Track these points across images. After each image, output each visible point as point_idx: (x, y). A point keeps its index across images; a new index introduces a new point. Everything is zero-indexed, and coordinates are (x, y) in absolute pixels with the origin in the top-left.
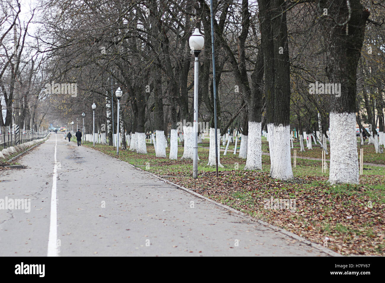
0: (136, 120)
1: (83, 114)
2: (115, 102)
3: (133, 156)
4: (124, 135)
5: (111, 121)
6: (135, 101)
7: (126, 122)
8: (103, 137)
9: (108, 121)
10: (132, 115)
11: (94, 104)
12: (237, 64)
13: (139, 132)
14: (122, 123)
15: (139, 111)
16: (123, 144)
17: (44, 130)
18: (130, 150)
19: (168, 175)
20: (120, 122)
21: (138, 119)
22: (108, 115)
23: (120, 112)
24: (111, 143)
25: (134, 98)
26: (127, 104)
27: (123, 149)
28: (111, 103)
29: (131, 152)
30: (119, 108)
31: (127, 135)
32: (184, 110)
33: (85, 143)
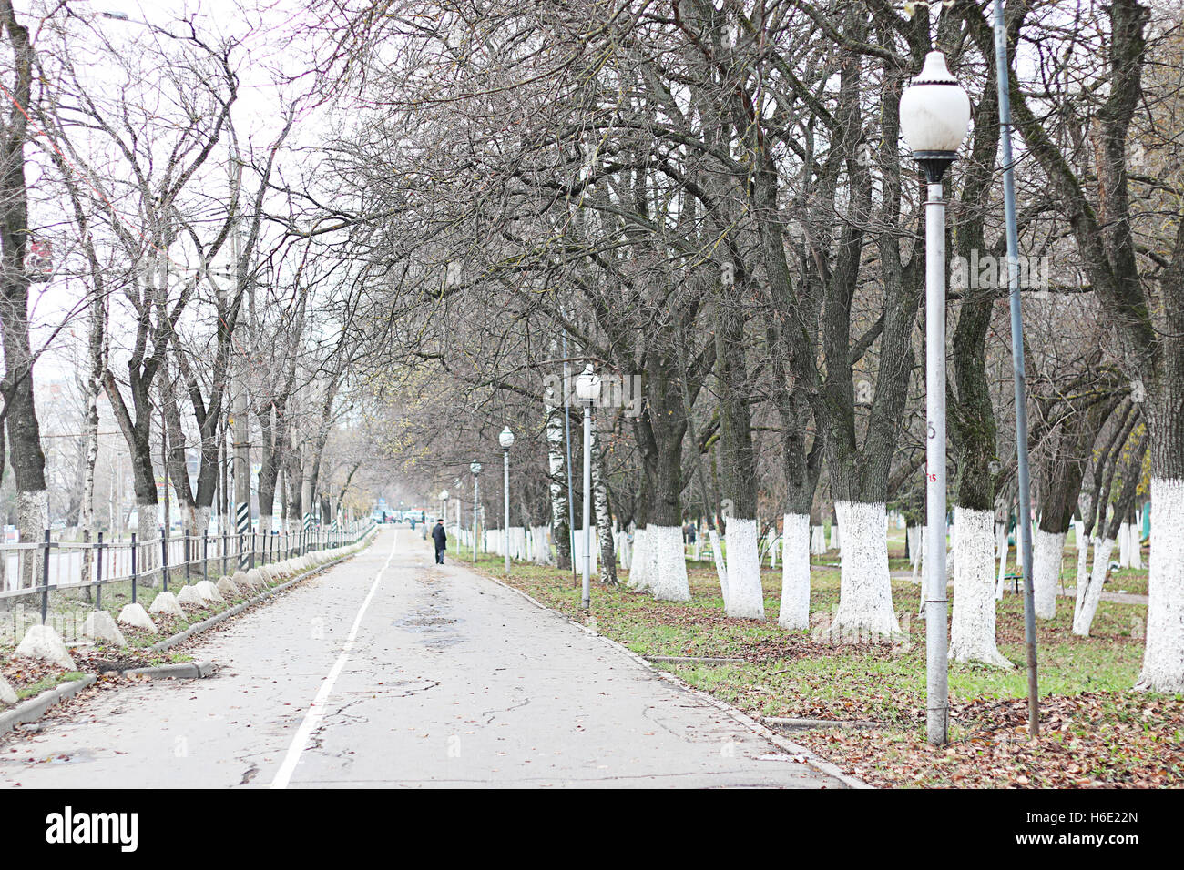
0: (650, 482)
1: (476, 468)
2: (578, 420)
3: (642, 613)
4: (610, 535)
5: (565, 487)
6: (646, 416)
7: (615, 489)
8: (539, 540)
9: (555, 488)
10: (634, 467)
11: (507, 429)
12: (1094, 227)
13: (661, 524)
14: (600, 492)
15: (660, 448)
16: (605, 565)
17: (358, 517)
18: (628, 585)
19: (801, 715)
20: (592, 491)
21: (656, 478)
22: (554, 465)
23: (593, 455)
24: (566, 560)
25: (644, 405)
26: (617, 429)
27: (606, 581)
28: (564, 428)
29: (632, 594)
30: (588, 441)
31: (619, 530)
32: (837, 440)
33: (484, 560)
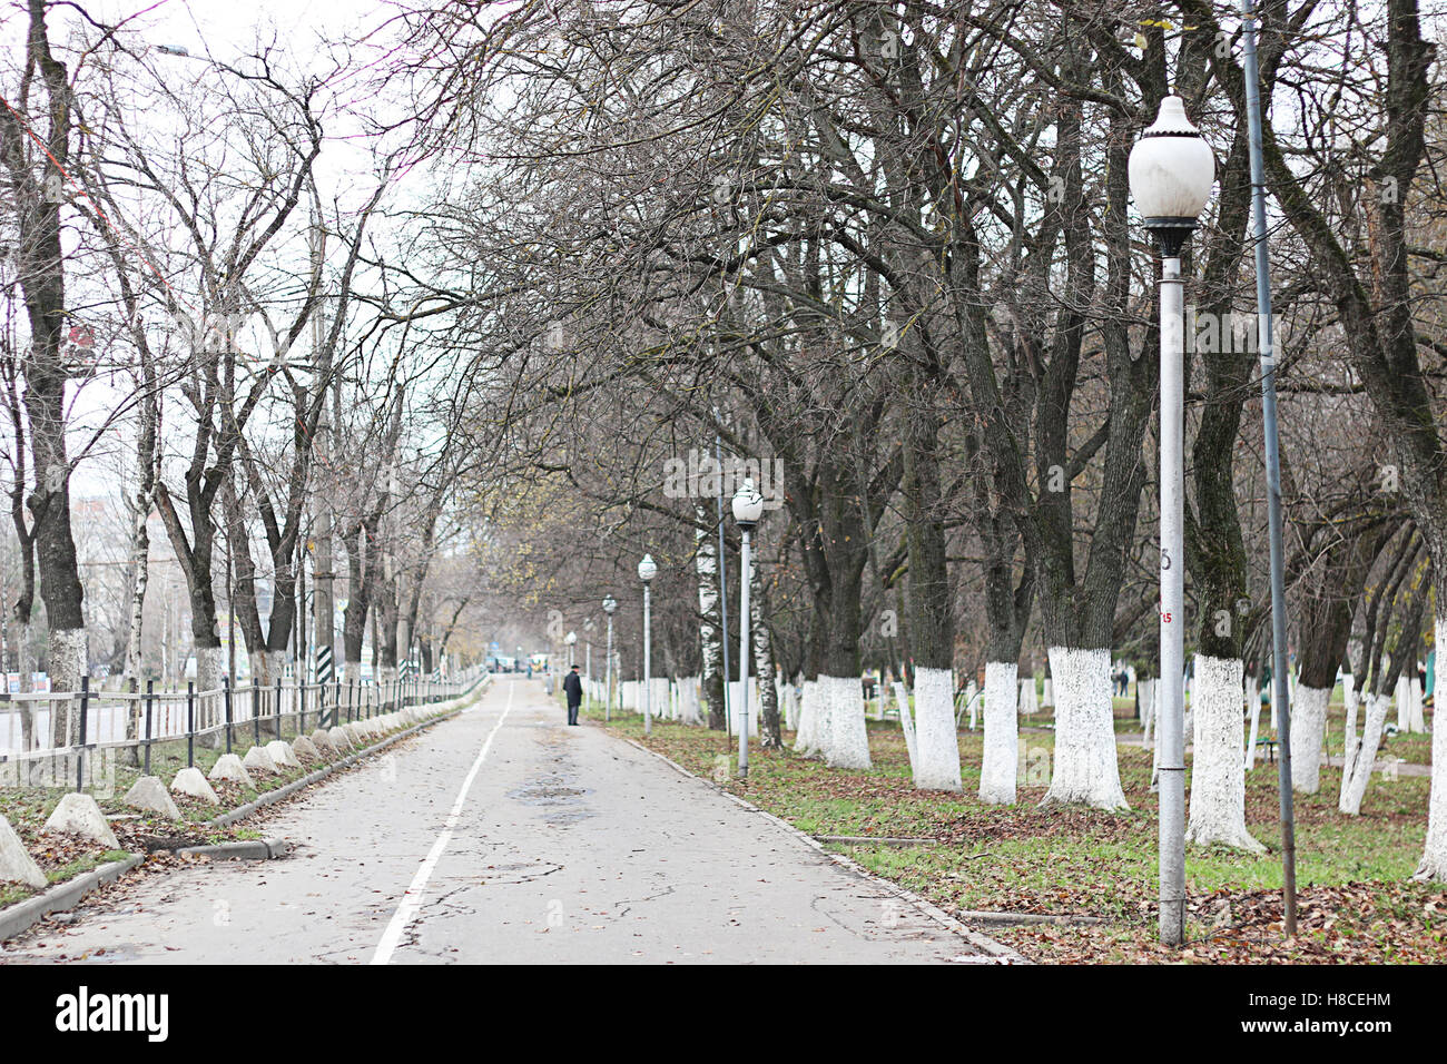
0: (823, 623)
1: (610, 605)
2: (734, 546)
3: (812, 784)
4: (773, 688)
5: (718, 629)
6: (818, 542)
7: (780, 632)
8: (687, 694)
9: (707, 630)
10: (803, 605)
11: (648, 557)
12: (1366, 312)
13: (836, 675)
14: (761, 635)
15: (834, 582)
16: (768, 725)
17: (466, 665)
18: (795, 749)
19: (1005, 908)
20: (751, 634)
21: (830, 618)
22: (706, 602)
23: (752, 590)
24: (719, 719)
25: (815, 528)
26: (783, 558)
27: (768, 744)
28: (717, 556)
29: (799, 760)
30: (747, 572)
31: (784, 683)
32: (1052, 573)
33: (618, 719)
